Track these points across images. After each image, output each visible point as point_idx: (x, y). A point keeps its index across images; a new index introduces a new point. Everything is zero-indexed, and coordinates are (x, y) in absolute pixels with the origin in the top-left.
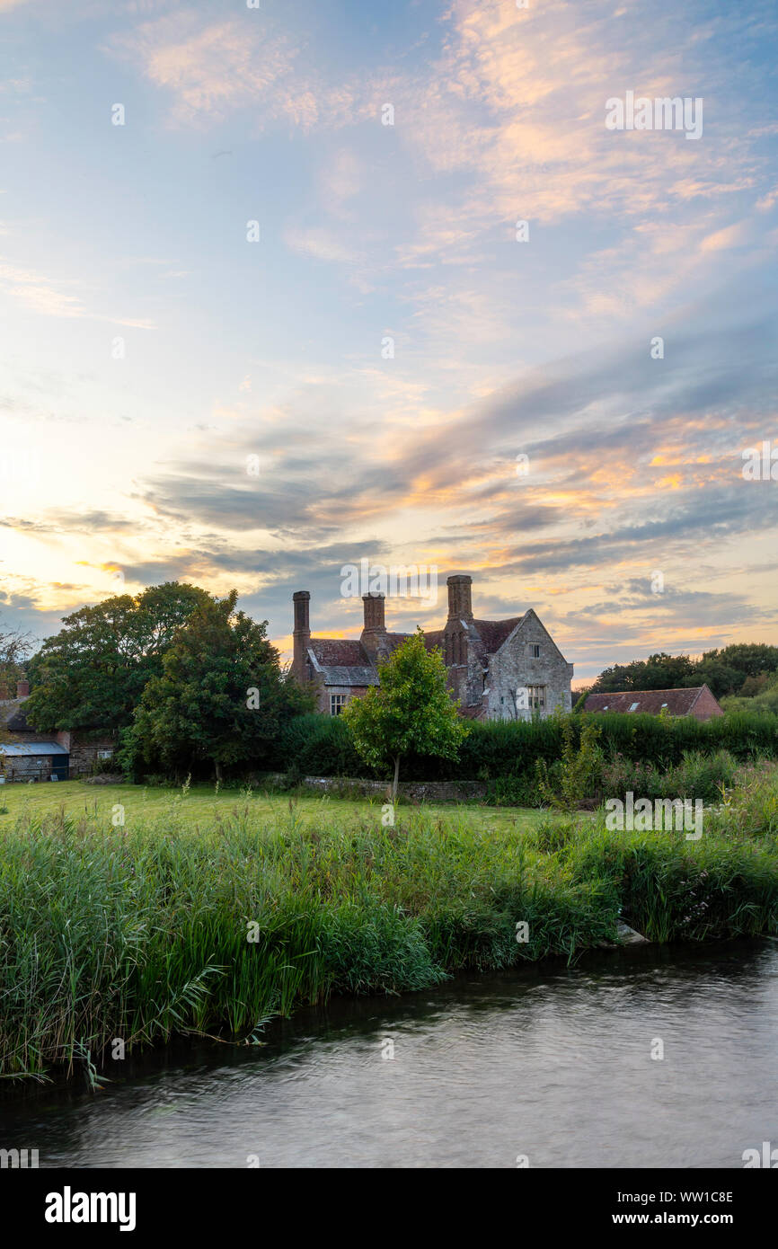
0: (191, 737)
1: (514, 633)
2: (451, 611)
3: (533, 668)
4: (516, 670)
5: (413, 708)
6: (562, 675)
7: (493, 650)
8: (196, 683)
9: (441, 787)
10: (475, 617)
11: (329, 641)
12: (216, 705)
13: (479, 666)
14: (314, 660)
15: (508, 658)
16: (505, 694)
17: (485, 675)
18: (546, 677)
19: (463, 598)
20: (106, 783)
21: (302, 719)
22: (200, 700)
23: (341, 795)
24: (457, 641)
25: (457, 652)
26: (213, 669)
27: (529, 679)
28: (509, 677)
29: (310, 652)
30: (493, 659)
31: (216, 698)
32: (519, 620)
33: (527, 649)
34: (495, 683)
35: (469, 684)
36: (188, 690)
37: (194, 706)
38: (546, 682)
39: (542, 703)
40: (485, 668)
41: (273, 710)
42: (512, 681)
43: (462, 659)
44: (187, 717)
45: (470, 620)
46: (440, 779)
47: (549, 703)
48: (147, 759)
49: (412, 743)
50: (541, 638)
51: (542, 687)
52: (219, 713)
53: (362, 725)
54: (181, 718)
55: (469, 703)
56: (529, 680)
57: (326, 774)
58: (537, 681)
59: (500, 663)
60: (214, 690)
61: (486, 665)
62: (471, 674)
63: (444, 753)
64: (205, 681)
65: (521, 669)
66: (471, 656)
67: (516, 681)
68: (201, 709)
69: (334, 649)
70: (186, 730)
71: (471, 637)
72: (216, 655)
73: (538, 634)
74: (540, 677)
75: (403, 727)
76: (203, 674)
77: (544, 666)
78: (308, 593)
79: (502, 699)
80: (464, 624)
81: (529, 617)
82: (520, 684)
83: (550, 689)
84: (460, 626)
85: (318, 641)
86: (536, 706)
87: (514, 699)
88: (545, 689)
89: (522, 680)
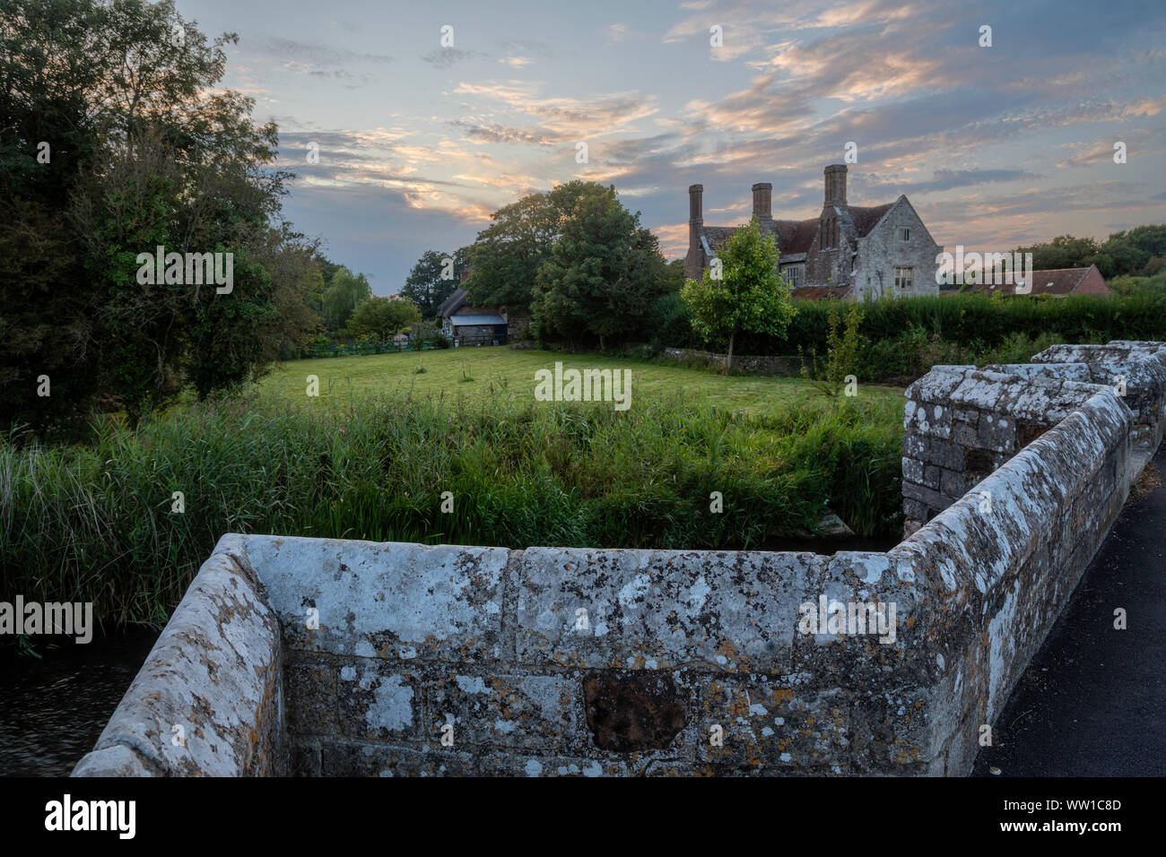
0: (573, 313)
1: (885, 218)
2: (827, 199)
3: (902, 250)
4: (885, 252)
5: (741, 289)
6: (931, 257)
7: (863, 234)
8: (576, 267)
9: (773, 362)
10: (849, 204)
11: (722, 228)
12: (592, 286)
13: (849, 250)
14: (706, 245)
15: (877, 242)
16: (872, 274)
17: (854, 257)
18: (914, 259)
19: (838, 186)
20: (525, 348)
21: (667, 298)
22: (579, 283)
23: (689, 365)
24: (831, 226)
25: (831, 237)
26: (591, 255)
27: (897, 260)
28: (877, 259)
29: (703, 238)
30: (862, 243)
31: (592, 280)
32: (891, 205)
33: (897, 233)
34: (863, 265)
35: (839, 266)
36: (571, 273)
37: (573, 287)
38: (914, 263)
39: (909, 283)
40: (855, 251)
41: (642, 291)
42: (879, 262)
43: (835, 243)
44: (569, 297)
45: (844, 207)
46: (772, 353)
47: (916, 283)
48: (548, 331)
49: (739, 321)
50: (912, 223)
51: (911, 269)
52: (596, 293)
53: (698, 304)
54: (564, 297)
55: (839, 283)
56: (897, 262)
57: (679, 347)
58: (905, 263)
59: (869, 246)
60: (591, 274)
61: (855, 248)
62: (842, 257)
63: (772, 331)
64: (583, 265)
65: (890, 252)
66: (843, 240)
67: (884, 262)
68: (580, 290)
69: (725, 235)
70: (569, 307)
71: (844, 222)
72: (595, 243)
73: (910, 219)
74: (908, 259)
75: (732, 307)
76: (582, 260)
77: (913, 249)
78: (702, 186)
79: (869, 279)
80: (838, 210)
81: (901, 202)
82: (887, 266)
83: (919, 270)
84: (834, 212)
85: (710, 228)
86: (903, 286)
87: (881, 280)
88: (914, 270)
89: (890, 262)
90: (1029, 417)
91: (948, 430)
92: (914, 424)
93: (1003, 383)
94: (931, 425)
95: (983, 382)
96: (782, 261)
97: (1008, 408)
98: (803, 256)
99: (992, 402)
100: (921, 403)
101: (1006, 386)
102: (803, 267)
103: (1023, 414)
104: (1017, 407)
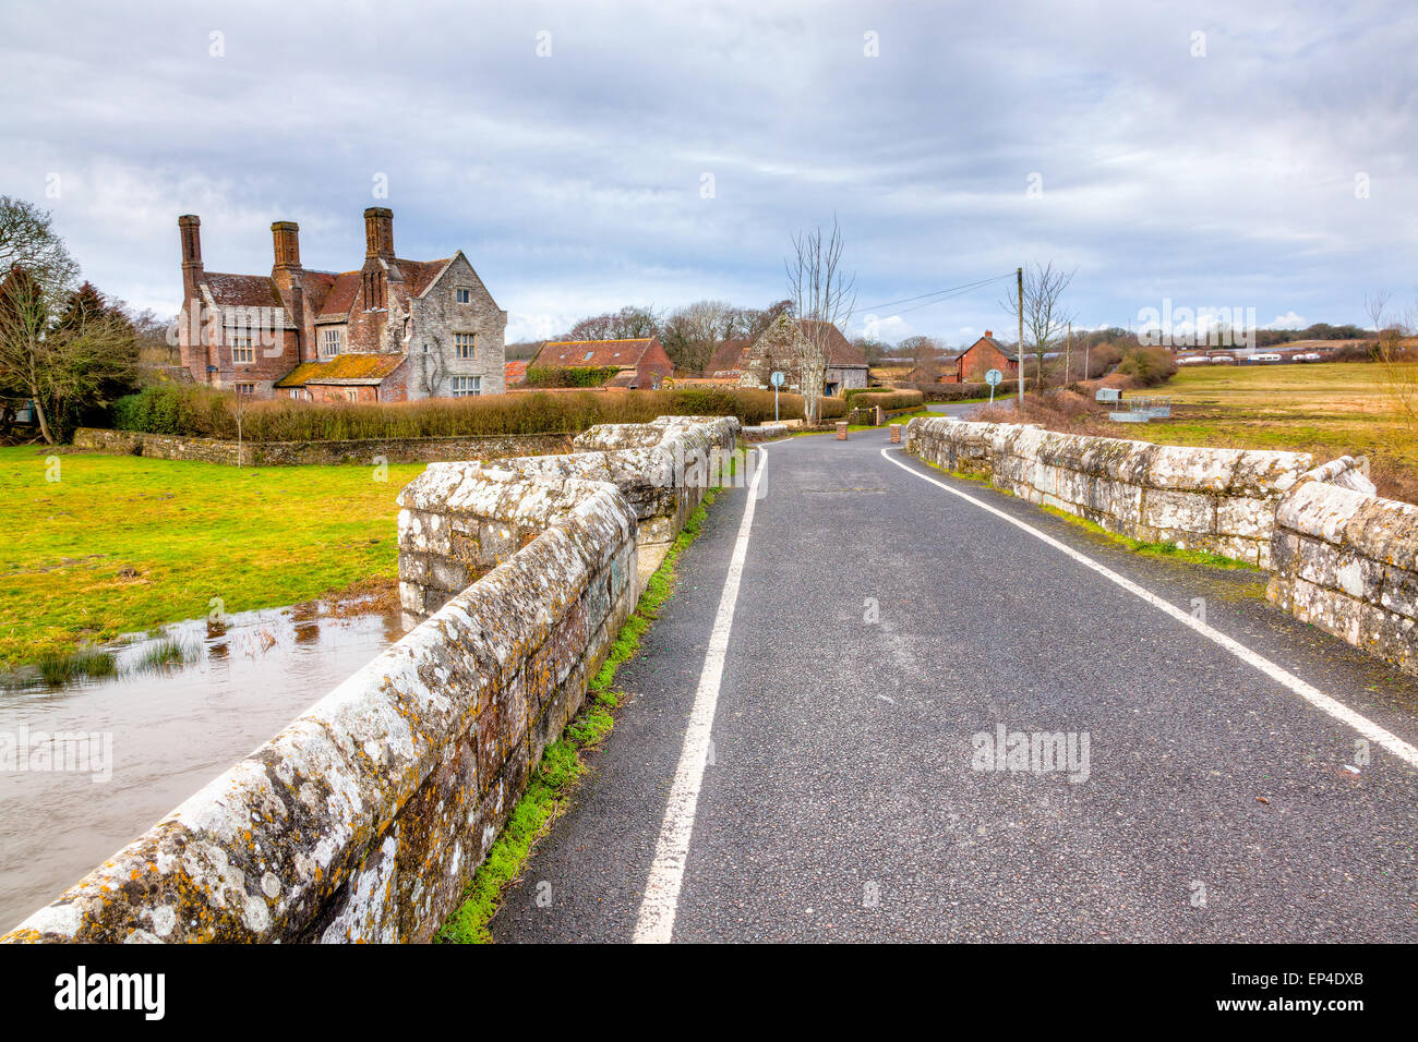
1: (440, 275)
2: (369, 248)
3: (462, 314)
4: (442, 316)
6: (495, 323)
7: (415, 294)
10: (398, 257)
11: (229, 276)
13: (400, 311)
14: (208, 297)
15: (432, 303)
16: (429, 341)
17: (406, 320)
18: (476, 324)
19: (384, 235)
24: (377, 282)
25: (377, 294)
27: (456, 326)
28: (434, 324)
29: (204, 287)
30: (416, 304)
32: (446, 261)
33: (455, 294)
34: (418, 329)
35: (390, 330)
38: (476, 329)
39: (471, 352)
40: (406, 313)
42: (436, 327)
43: (382, 303)
45: (391, 260)
47: (479, 352)
50: (471, 283)
51: (472, 335)
55: (390, 350)
58: (466, 328)
59: (422, 307)
61: (407, 309)
62: (391, 319)
65: (448, 315)
66: (392, 298)
67: (441, 327)
69: (236, 285)
71: (392, 278)
73: (468, 278)
74: (469, 324)
77: (475, 314)
78: (196, 217)
79: (426, 347)
80: (383, 263)
81: (458, 259)
82: (446, 331)
83: (481, 337)
84: (379, 266)
85: (214, 275)
86: (465, 355)
87: (439, 346)
88: (476, 337)
89: (449, 327)
90: (531, 524)
91: (448, 545)
92: (409, 538)
93: (505, 483)
94: (428, 539)
95: (484, 482)
96: (317, 322)
97: (510, 515)
98: (343, 316)
99: (492, 510)
100: (417, 512)
101: (507, 487)
102: (343, 329)
103: (525, 522)
104: (519, 514)
